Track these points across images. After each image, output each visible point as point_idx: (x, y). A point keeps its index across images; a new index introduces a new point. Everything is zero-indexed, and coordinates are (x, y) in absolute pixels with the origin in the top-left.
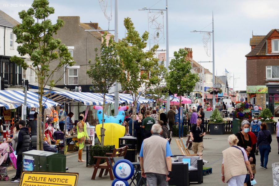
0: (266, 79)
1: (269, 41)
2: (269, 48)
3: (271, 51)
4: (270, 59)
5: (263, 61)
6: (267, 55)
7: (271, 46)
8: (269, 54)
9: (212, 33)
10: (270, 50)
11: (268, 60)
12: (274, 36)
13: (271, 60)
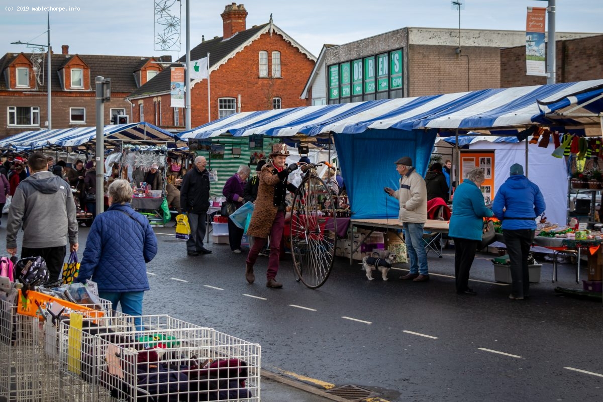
0: (7, 126)
1: (13, 69)
2: (12, 80)
3: (15, 85)
4: (14, 96)
5: (4, 98)
6: (9, 90)
7: (15, 76)
8: (12, 89)
9: (47, 48)
10: (13, 83)
11: (11, 97)
12: (20, 62)
13: (16, 97)
